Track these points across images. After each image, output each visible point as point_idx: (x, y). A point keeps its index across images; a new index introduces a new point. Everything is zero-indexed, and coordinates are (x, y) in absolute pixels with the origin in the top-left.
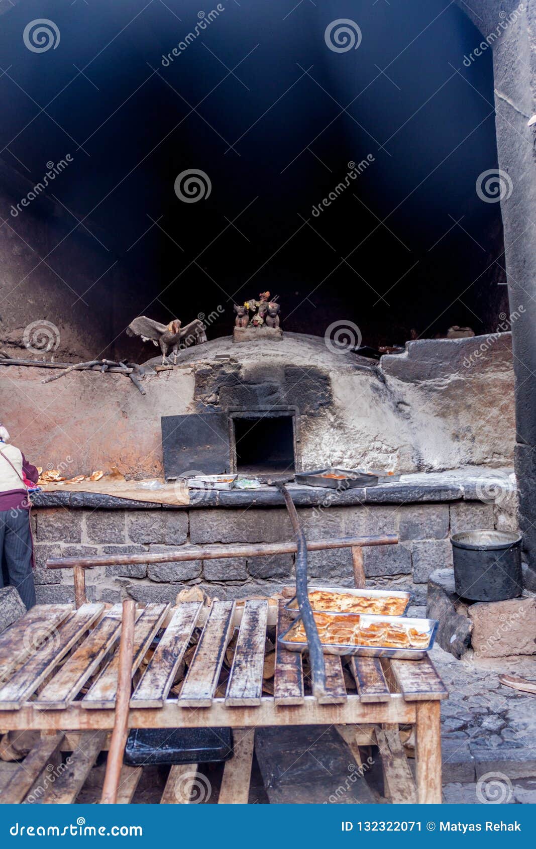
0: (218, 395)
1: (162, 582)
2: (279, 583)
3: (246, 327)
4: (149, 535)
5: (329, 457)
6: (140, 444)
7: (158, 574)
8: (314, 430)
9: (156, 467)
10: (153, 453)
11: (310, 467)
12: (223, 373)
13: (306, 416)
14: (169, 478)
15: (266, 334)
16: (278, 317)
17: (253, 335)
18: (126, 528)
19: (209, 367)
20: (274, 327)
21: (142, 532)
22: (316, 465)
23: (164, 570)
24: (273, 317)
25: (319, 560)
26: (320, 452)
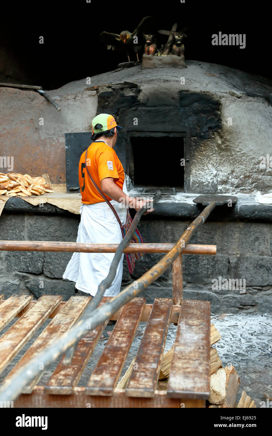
0: (118, 115)
1: (55, 278)
2: (158, 286)
3: (154, 54)
4: (46, 237)
5: (216, 176)
6: (48, 157)
7: (52, 271)
8: (202, 151)
9: (61, 178)
10: (58, 167)
11: (197, 185)
12: (123, 96)
13: (196, 138)
14: (71, 188)
15: (171, 62)
16: (183, 46)
17: (159, 62)
18: (26, 230)
19: (110, 90)
20: (179, 56)
21: (40, 233)
22: (204, 183)
23: (58, 268)
24: (179, 45)
25: (195, 267)
26: (207, 171)
